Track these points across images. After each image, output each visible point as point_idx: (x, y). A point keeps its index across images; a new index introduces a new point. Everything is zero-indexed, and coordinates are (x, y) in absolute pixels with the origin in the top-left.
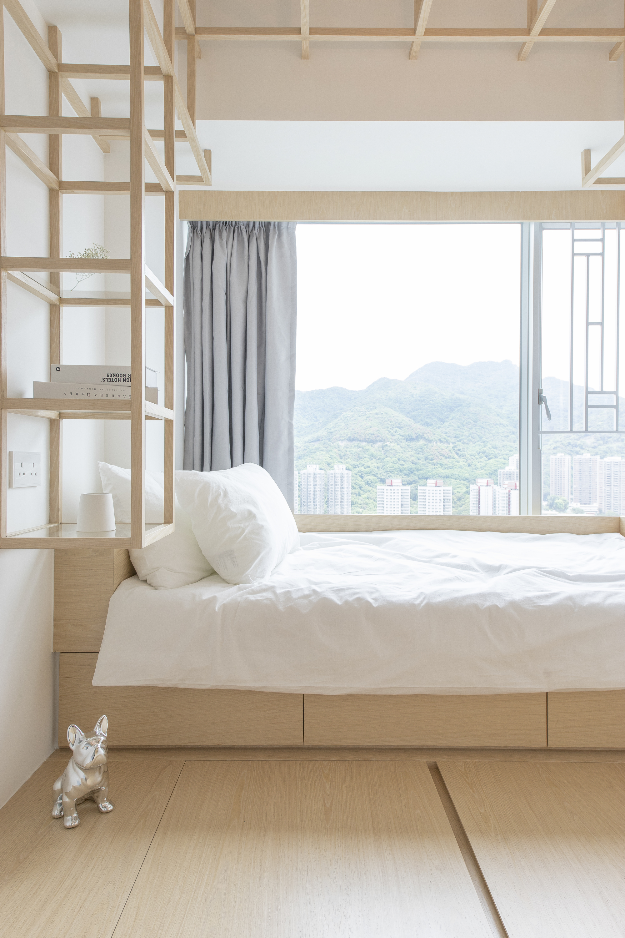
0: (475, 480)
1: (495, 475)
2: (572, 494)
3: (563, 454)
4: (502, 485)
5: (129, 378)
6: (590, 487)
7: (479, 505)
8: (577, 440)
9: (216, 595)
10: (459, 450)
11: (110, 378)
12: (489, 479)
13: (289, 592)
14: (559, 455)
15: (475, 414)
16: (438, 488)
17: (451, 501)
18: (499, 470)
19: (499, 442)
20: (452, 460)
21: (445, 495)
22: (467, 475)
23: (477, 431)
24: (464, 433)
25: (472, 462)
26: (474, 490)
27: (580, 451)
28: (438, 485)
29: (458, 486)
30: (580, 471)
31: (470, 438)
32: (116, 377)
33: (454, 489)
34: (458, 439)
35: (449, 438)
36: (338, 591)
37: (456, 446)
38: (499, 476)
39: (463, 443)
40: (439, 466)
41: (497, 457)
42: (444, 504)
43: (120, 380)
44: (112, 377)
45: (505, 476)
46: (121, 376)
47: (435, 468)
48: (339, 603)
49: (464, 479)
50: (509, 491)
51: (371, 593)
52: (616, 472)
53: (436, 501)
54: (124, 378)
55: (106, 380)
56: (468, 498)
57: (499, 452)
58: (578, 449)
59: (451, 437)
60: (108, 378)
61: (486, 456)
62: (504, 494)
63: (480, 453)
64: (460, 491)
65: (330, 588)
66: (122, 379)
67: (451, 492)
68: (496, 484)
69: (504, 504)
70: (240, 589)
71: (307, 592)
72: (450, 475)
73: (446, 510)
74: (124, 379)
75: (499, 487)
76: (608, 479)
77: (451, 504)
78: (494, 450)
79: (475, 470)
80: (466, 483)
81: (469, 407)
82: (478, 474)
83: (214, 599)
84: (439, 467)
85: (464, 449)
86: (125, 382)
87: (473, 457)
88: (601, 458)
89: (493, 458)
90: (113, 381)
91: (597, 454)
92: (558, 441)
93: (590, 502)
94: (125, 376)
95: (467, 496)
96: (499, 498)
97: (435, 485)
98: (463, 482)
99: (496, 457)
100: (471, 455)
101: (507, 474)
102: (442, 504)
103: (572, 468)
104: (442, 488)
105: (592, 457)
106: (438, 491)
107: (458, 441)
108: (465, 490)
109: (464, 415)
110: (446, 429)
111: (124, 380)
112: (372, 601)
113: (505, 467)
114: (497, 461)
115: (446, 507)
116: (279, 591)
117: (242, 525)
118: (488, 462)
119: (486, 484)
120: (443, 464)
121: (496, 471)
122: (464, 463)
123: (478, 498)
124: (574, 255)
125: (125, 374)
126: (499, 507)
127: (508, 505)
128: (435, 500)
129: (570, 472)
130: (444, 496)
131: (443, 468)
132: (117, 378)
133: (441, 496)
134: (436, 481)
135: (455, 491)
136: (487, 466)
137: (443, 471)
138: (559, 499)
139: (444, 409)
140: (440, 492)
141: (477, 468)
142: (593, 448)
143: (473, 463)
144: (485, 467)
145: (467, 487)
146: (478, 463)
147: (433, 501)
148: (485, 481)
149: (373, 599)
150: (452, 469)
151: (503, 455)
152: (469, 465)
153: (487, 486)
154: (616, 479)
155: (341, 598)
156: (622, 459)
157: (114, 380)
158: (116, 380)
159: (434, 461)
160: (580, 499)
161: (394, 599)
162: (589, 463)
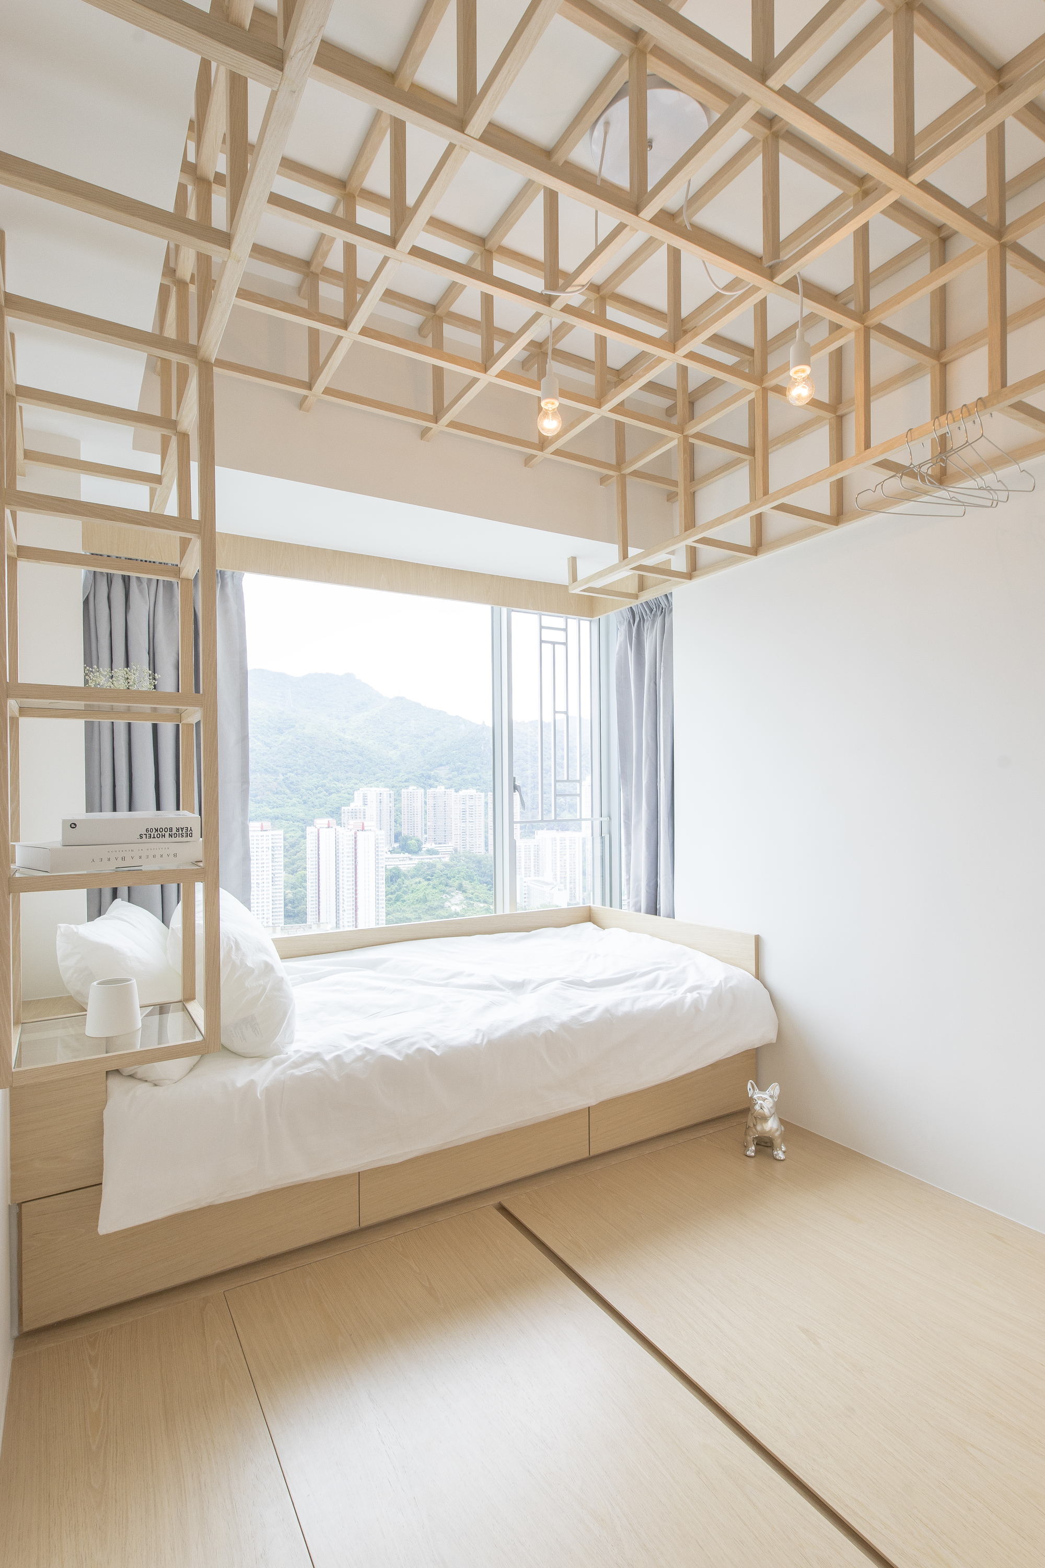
0: (312, 821)
1: (337, 813)
2: (426, 833)
3: (415, 788)
4: (346, 825)
5: (178, 833)
6: (445, 824)
7: (319, 851)
8: (430, 770)
9: (252, 1078)
10: (292, 783)
11: (150, 834)
12: (331, 819)
13: (338, 1057)
14: (411, 788)
15: (311, 738)
16: (263, 833)
17: (283, 848)
18: (343, 808)
19: (342, 773)
20: (283, 796)
21: (274, 841)
22: (301, 815)
23: (314, 760)
24: (297, 761)
25: (309, 798)
26: (312, 833)
27: (433, 784)
28: (264, 829)
29: (290, 829)
30: (434, 807)
31: (306, 768)
32: (159, 832)
33: (286, 832)
34: (290, 770)
35: (277, 768)
36: (392, 1044)
37: (287, 778)
38: (343, 815)
39: (296, 774)
40: (265, 804)
41: (340, 792)
42: (273, 853)
43: (164, 836)
44: (153, 832)
45: (350, 814)
46: (166, 830)
47: (259, 807)
48: (399, 1058)
49: (299, 820)
50: (356, 833)
51: (428, 1040)
52: (472, 806)
53: (262, 850)
54: (171, 833)
55: (144, 836)
56: (304, 844)
57: (342, 785)
58: (431, 781)
59: (281, 767)
60: (147, 833)
61: (327, 791)
62: (350, 836)
63: (318, 786)
64: (294, 835)
65: (383, 1042)
66: (167, 834)
67: (282, 837)
68: (339, 824)
69: (350, 848)
70: (276, 1064)
71: (359, 1053)
72: (280, 815)
73: (275, 860)
74: (169, 834)
75: (343, 828)
76: (463, 814)
77: (282, 852)
78: (336, 782)
79: (312, 809)
80: (301, 824)
81: (304, 728)
82: (317, 813)
83: (252, 1084)
84: (265, 806)
85: (298, 781)
86: (172, 837)
87: (310, 792)
88: (456, 791)
89: (334, 793)
90: (154, 838)
91: (451, 787)
92: (410, 772)
93: (446, 841)
94: (172, 830)
95: (303, 841)
96: (342, 842)
97: (260, 829)
98: (297, 824)
99: (338, 792)
100: (307, 790)
101: (352, 812)
102: (270, 853)
103: (425, 803)
104: (269, 833)
105: (446, 790)
106: (265, 836)
107: (290, 772)
108: (300, 833)
109: (297, 739)
110: (274, 757)
111: (170, 836)
112: (433, 1050)
113: (349, 804)
114: (340, 797)
115: (275, 856)
116: (328, 1057)
117: (262, 982)
118: (328, 798)
119: (327, 826)
120: (271, 801)
121: (339, 808)
122: (298, 800)
123: (317, 843)
124: (541, 642)
125: (172, 828)
126: (343, 853)
127: (354, 850)
128: (260, 848)
129: (423, 808)
130: (272, 843)
131: (270, 806)
132: (161, 833)
133: (268, 843)
134: (262, 824)
135: (287, 835)
136: (328, 803)
137: (270, 811)
138: (411, 840)
139: (270, 730)
140: (267, 838)
141: (316, 806)
142: (447, 779)
143: (310, 800)
144: (326, 804)
145: (302, 829)
146: (317, 799)
147: (257, 850)
148: (325, 821)
149: (433, 1047)
150: (283, 808)
151: (347, 789)
152: (305, 802)
153: (329, 827)
154: (471, 814)
155: (399, 1053)
156: (477, 792)
157: (155, 836)
158: (158, 836)
159: (258, 798)
160: (435, 839)
161: (454, 1043)
162: (444, 798)
